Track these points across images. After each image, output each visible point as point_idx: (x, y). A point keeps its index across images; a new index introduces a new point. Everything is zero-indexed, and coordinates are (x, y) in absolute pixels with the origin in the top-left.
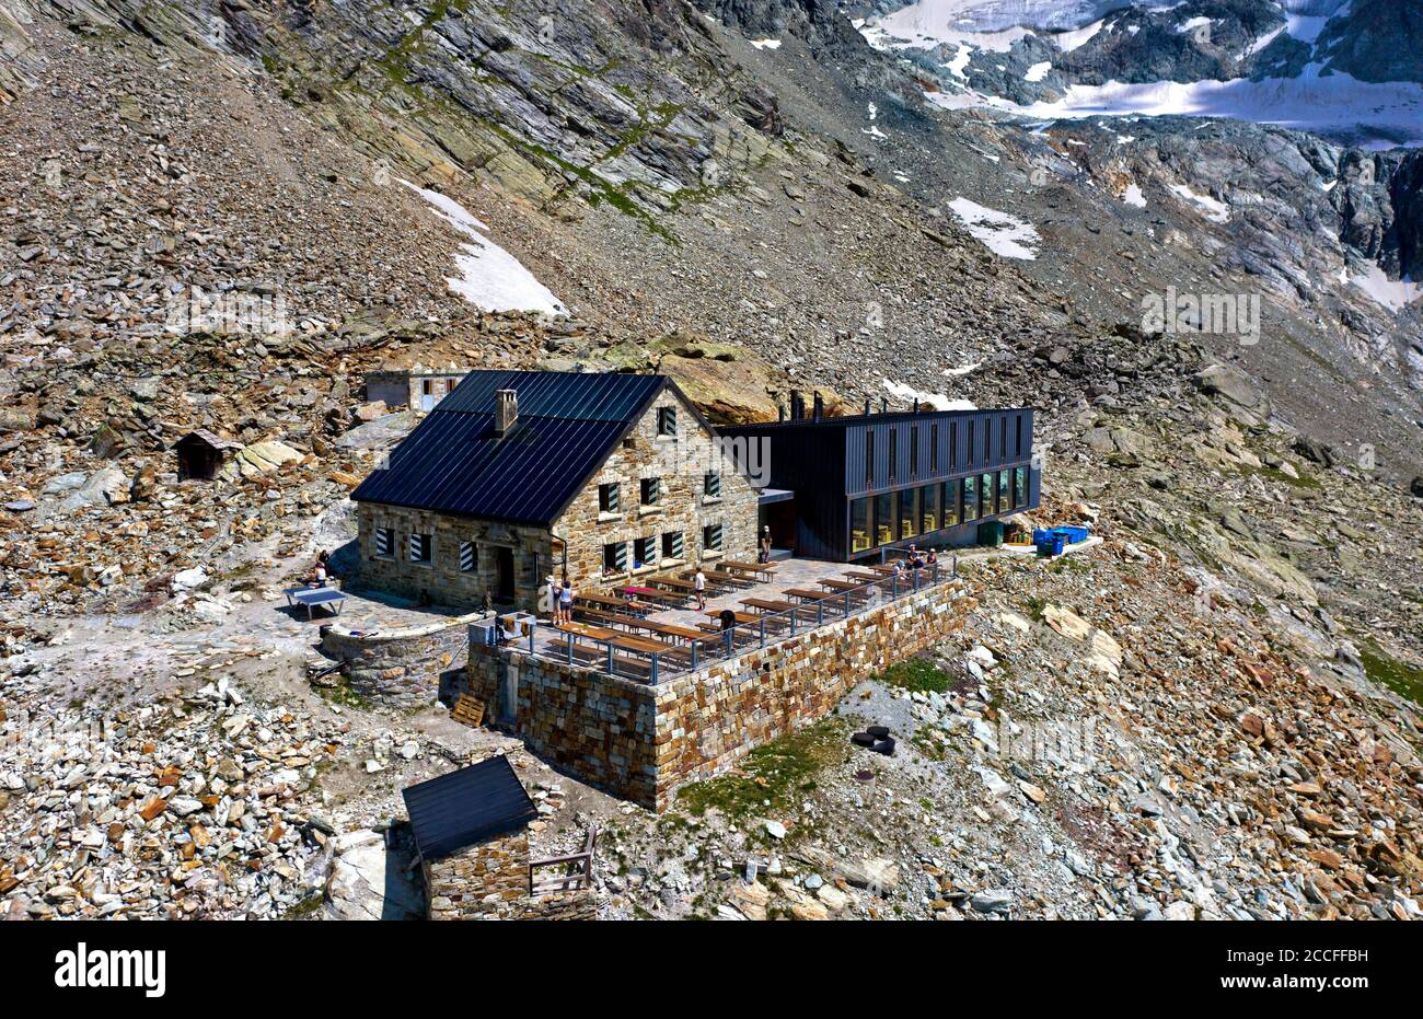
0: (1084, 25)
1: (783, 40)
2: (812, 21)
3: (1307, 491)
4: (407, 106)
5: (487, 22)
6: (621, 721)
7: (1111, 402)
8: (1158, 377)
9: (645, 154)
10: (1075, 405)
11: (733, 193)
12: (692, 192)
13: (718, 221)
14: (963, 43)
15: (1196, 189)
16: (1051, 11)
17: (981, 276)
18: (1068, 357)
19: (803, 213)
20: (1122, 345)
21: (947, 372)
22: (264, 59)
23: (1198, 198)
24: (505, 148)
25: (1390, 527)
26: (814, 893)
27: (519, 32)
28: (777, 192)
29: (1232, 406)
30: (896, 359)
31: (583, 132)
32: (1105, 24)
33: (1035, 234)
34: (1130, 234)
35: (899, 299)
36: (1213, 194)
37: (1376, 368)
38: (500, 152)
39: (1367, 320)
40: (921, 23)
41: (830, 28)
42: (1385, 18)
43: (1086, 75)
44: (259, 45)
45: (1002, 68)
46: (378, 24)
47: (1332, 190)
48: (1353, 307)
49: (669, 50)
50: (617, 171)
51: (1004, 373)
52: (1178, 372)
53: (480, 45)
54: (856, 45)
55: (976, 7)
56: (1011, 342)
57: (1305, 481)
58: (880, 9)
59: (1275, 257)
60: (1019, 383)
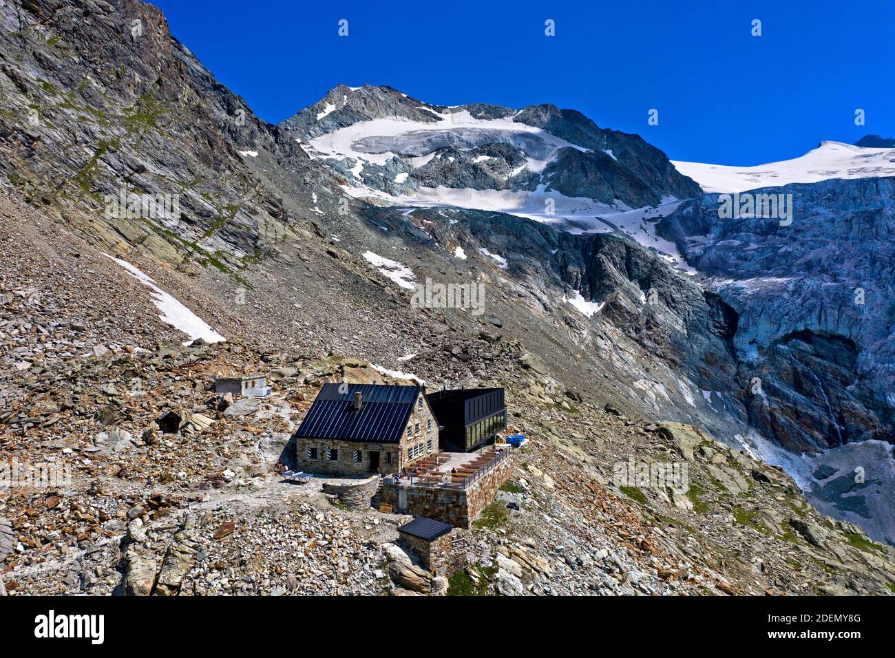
0: (425, 154)
1: (259, 151)
2: (276, 142)
3: (575, 415)
4: (94, 206)
5: (131, 156)
6: (453, 503)
7: (483, 374)
8: (502, 360)
9: (224, 234)
10: (466, 376)
11: (272, 258)
12: (251, 257)
13: (268, 274)
14: (360, 158)
15: (491, 250)
16: (407, 145)
17: (403, 304)
18: (460, 351)
19: (311, 270)
20: (484, 344)
21: (399, 359)
22: (9, 177)
23: (492, 255)
24: (152, 232)
25: (611, 430)
26: (518, 547)
27: (146, 160)
28: (295, 257)
29: (537, 374)
30: (374, 353)
31: (190, 222)
32: (436, 154)
33: (412, 274)
34: (461, 274)
35: (367, 319)
36: (499, 253)
37: (583, 347)
38: (149, 235)
39: (577, 322)
40: (335, 145)
41: (287, 147)
42: (574, 164)
43: (427, 181)
44: (5, 168)
45: (382, 175)
46: (71, 156)
47: (557, 253)
48: (570, 315)
49: (224, 171)
50: (212, 244)
51: (430, 360)
52: (511, 357)
53: (128, 169)
54: (303, 158)
55: (366, 138)
56: (428, 342)
57: (572, 410)
58: (310, 134)
59: (532, 288)
60: (438, 365)
